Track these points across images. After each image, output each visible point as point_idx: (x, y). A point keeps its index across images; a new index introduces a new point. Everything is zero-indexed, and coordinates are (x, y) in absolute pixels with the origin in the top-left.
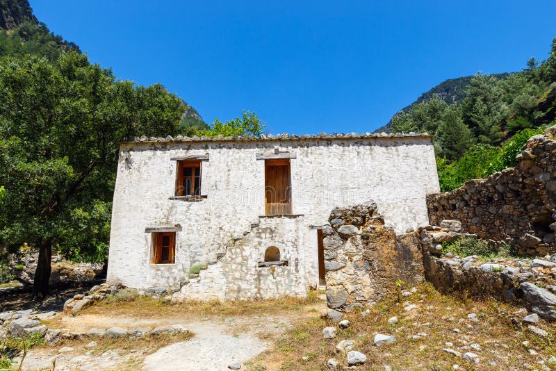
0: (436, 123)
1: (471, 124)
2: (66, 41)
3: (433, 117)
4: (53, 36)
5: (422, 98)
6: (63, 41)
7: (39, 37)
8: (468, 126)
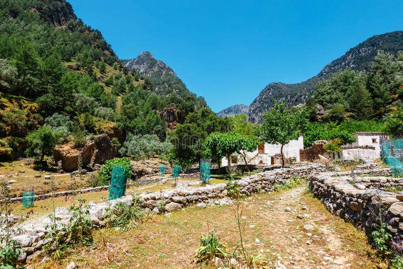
0: (346, 87)
1: (371, 90)
2: (93, 29)
3: (345, 82)
4: (86, 26)
5: (350, 52)
6: (92, 29)
7: (79, 28)
8: (368, 90)
